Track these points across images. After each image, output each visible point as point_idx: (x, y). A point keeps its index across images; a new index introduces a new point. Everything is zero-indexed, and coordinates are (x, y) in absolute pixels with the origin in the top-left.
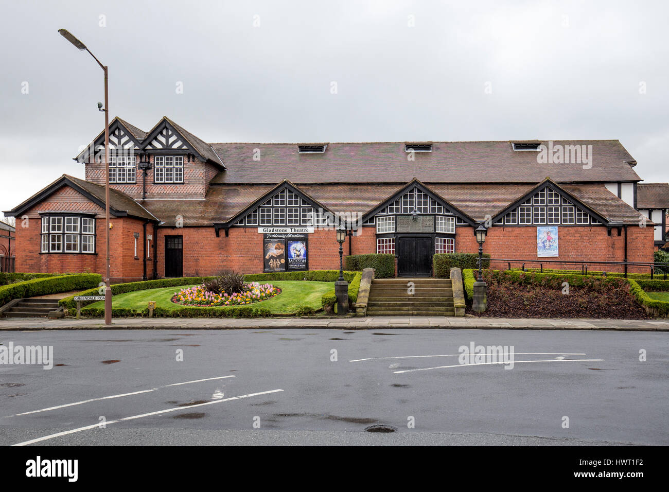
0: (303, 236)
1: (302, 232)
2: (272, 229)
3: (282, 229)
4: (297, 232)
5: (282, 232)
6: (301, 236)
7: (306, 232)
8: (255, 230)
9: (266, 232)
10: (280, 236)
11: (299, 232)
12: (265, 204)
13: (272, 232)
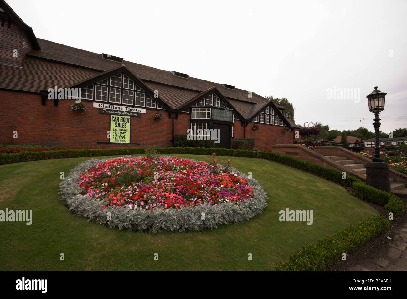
0: (137, 115)
1: (136, 112)
2: (108, 105)
3: (117, 106)
4: (131, 111)
5: (117, 109)
6: (135, 115)
7: (139, 112)
8: (90, 104)
9: (102, 108)
10: (116, 113)
11: (133, 111)
12: (101, 83)
13: (107, 108)
